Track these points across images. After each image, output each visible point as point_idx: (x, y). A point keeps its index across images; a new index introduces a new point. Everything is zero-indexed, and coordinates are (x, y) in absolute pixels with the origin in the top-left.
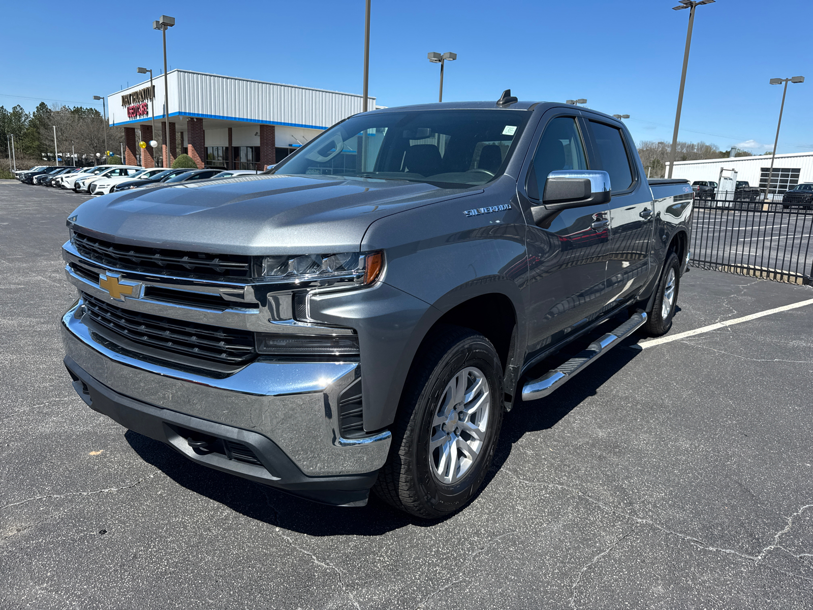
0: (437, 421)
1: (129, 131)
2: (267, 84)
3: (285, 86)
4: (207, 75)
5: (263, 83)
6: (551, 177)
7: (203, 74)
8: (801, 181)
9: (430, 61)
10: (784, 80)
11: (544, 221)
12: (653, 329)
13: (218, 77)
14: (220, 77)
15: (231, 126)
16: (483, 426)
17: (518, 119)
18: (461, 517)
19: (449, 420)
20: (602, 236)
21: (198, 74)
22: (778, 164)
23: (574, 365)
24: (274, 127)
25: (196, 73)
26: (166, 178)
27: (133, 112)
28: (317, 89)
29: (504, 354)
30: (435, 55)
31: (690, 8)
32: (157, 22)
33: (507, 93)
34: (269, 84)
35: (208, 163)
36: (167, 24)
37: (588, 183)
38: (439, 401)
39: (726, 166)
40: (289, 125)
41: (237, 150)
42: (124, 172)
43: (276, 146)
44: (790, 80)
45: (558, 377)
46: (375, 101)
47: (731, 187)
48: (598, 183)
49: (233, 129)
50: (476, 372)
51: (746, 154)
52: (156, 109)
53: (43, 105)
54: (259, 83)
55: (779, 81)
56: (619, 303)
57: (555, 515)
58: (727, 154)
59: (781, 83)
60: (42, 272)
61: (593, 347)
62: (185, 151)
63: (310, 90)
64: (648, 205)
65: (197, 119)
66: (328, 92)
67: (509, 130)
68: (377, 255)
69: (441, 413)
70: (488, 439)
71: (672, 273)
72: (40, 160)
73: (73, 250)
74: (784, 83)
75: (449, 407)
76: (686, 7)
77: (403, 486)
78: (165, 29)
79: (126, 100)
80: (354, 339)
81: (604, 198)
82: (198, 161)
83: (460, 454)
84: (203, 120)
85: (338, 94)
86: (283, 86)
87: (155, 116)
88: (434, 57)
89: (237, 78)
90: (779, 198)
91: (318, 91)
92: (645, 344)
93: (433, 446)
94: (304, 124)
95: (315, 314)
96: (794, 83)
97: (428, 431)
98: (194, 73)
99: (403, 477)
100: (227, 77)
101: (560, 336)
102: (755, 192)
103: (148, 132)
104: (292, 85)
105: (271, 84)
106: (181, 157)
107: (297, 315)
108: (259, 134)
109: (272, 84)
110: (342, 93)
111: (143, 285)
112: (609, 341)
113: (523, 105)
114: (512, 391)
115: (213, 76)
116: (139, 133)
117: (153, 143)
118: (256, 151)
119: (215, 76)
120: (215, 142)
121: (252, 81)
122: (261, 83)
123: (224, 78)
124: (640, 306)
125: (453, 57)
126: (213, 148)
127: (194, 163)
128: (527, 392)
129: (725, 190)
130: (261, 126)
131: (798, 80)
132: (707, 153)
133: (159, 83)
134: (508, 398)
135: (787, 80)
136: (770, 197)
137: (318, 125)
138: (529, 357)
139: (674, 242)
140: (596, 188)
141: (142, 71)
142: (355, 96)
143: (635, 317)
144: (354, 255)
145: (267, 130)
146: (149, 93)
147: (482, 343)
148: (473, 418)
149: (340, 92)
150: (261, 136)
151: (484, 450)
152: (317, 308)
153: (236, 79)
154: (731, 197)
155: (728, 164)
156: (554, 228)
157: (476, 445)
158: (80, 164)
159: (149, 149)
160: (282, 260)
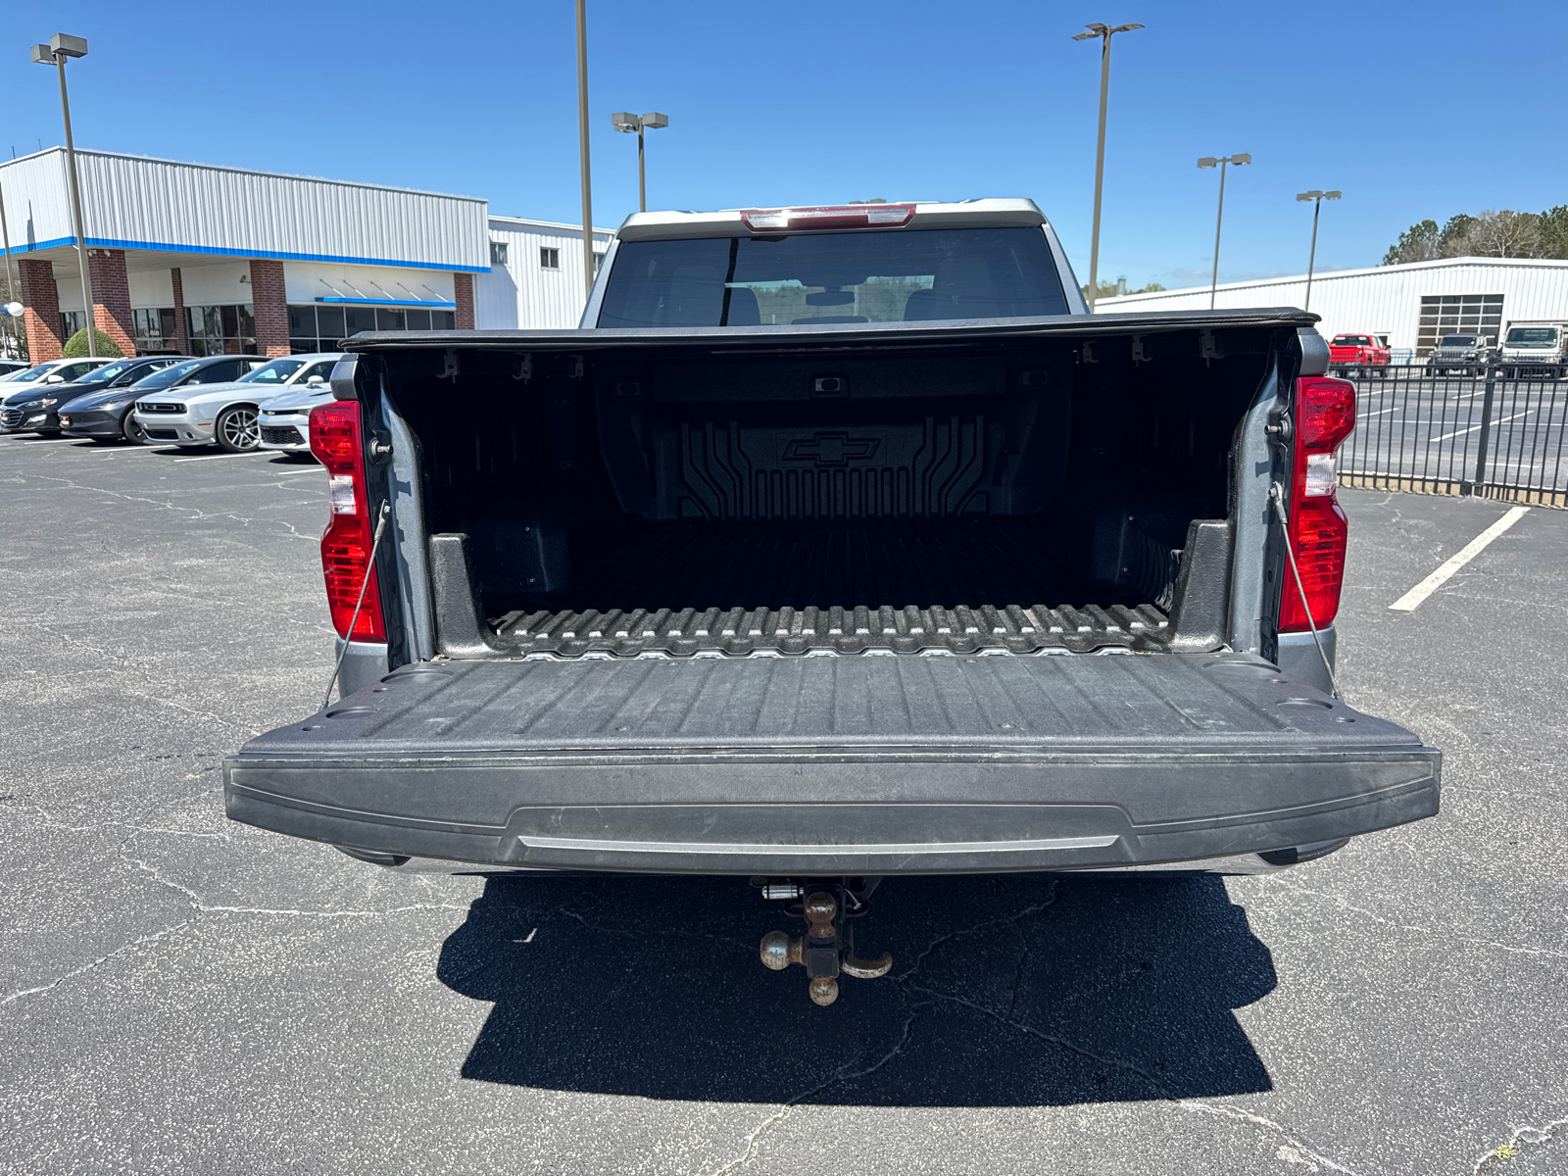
2: (261, 175)
3: (300, 180)
4: (128, 159)
5: (253, 174)
7: (119, 158)
9: (616, 130)
10: (1220, 161)
13: (152, 161)
14: (157, 162)
15: (178, 264)
21: (109, 156)
24: (282, 263)
25: (104, 155)
28: (367, 185)
30: (627, 117)
31: (1102, 37)
32: (45, 49)
34: (265, 175)
40: (313, 259)
43: (288, 303)
44: (1229, 160)
46: (486, 206)
49: (182, 270)
52: (12, 231)
54: (244, 173)
55: (1212, 162)
59: (1215, 166)
63: (352, 186)
65: (110, 251)
66: (390, 191)
74: (1219, 165)
76: (1095, 36)
78: (63, 63)
82: (120, 340)
84: (126, 254)
85: (410, 193)
86: (297, 179)
87: (10, 246)
88: (625, 122)
89: (194, 163)
91: (370, 188)
94: (345, 255)
96: (1236, 164)
98: (99, 155)
100: (174, 161)
104: (314, 178)
105: (269, 176)
108: (249, 279)
109: (273, 176)
110: (419, 191)
115: (143, 160)
119: (147, 161)
121: (228, 171)
122: (249, 173)
123: (166, 164)
126: (147, 310)
127: (115, 346)
130: (251, 262)
131: (1242, 160)
135: (1224, 161)
137: (374, 257)
142: (445, 198)
145: (266, 269)
149: (414, 191)
150: (253, 282)
153: (193, 167)
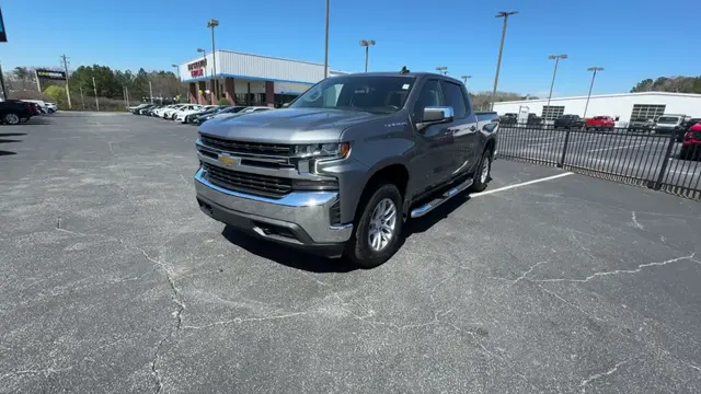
0: (372, 222)
1: (192, 85)
6: (426, 109)
8: (565, 113)
9: (360, 45)
10: (556, 57)
11: (422, 131)
12: (477, 188)
15: (249, 82)
16: (393, 227)
17: (410, 81)
18: (382, 266)
19: (377, 223)
20: (451, 140)
22: (552, 104)
23: (437, 202)
24: (272, 82)
26: (216, 111)
27: (195, 74)
29: (403, 193)
30: (363, 41)
32: (209, 23)
33: (405, 68)
35: (236, 103)
36: (213, 24)
37: (443, 112)
38: (373, 213)
39: (524, 105)
41: (253, 95)
42: (191, 108)
45: (428, 207)
47: (526, 117)
48: (448, 112)
50: (390, 201)
51: (535, 98)
52: (208, 72)
53: (142, 70)
55: (554, 57)
56: (459, 174)
57: (425, 266)
58: (524, 98)
59: (555, 59)
60: (160, 160)
61: (446, 194)
62: (224, 96)
64: (475, 125)
65: (230, 77)
67: (406, 87)
68: (347, 144)
69: (374, 218)
70: (395, 233)
71: (487, 160)
72: (142, 101)
73: (201, 144)
75: (377, 217)
76: (502, 16)
77: (357, 251)
78: (213, 27)
79: (190, 67)
80: (337, 182)
81: (451, 120)
82: (232, 102)
83: (382, 239)
84: (234, 79)
87: (207, 76)
88: (362, 43)
90: (552, 123)
92: (472, 195)
93: (370, 233)
95: (320, 170)
96: (562, 58)
97: (368, 227)
99: (357, 246)
101: (430, 188)
102: (539, 119)
103: (203, 85)
106: (222, 99)
107: (311, 170)
108: (265, 86)
111: (240, 158)
112: (454, 192)
113: (413, 74)
114: (406, 212)
116: (198, 86)
117: (208, 92)
118: (263, 95)
120: (241, 91)
124: (470, 176)
125: (373, 43)
126: (239, 94)
127: (230, 103)
128: (413, 214)
129: (523, 118)
130: (266, 81)
131: (564, 57)
132: (514, 98)
133: (209, 58)
134: (404, 216)
135: (558, 57)
136: (547, 122)
138: (415, 197)
139: (488, 143)
140: (447, 115)
141: (200, 50)
143: (467, 181)
144: (336, 145)
145: (269, 84)
146: (203, 63)
147: (392, 188)
148: (388, 223)
151: (393, 238)
152: (320, 168)
154: (525, 122)
155: (524, 104)
156: (427, 135)
157: (389, 236)
158: (165, 103)
159: (204, 95)
160: (304, 147)
